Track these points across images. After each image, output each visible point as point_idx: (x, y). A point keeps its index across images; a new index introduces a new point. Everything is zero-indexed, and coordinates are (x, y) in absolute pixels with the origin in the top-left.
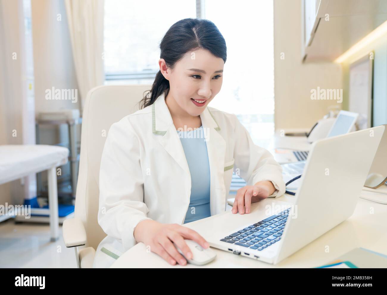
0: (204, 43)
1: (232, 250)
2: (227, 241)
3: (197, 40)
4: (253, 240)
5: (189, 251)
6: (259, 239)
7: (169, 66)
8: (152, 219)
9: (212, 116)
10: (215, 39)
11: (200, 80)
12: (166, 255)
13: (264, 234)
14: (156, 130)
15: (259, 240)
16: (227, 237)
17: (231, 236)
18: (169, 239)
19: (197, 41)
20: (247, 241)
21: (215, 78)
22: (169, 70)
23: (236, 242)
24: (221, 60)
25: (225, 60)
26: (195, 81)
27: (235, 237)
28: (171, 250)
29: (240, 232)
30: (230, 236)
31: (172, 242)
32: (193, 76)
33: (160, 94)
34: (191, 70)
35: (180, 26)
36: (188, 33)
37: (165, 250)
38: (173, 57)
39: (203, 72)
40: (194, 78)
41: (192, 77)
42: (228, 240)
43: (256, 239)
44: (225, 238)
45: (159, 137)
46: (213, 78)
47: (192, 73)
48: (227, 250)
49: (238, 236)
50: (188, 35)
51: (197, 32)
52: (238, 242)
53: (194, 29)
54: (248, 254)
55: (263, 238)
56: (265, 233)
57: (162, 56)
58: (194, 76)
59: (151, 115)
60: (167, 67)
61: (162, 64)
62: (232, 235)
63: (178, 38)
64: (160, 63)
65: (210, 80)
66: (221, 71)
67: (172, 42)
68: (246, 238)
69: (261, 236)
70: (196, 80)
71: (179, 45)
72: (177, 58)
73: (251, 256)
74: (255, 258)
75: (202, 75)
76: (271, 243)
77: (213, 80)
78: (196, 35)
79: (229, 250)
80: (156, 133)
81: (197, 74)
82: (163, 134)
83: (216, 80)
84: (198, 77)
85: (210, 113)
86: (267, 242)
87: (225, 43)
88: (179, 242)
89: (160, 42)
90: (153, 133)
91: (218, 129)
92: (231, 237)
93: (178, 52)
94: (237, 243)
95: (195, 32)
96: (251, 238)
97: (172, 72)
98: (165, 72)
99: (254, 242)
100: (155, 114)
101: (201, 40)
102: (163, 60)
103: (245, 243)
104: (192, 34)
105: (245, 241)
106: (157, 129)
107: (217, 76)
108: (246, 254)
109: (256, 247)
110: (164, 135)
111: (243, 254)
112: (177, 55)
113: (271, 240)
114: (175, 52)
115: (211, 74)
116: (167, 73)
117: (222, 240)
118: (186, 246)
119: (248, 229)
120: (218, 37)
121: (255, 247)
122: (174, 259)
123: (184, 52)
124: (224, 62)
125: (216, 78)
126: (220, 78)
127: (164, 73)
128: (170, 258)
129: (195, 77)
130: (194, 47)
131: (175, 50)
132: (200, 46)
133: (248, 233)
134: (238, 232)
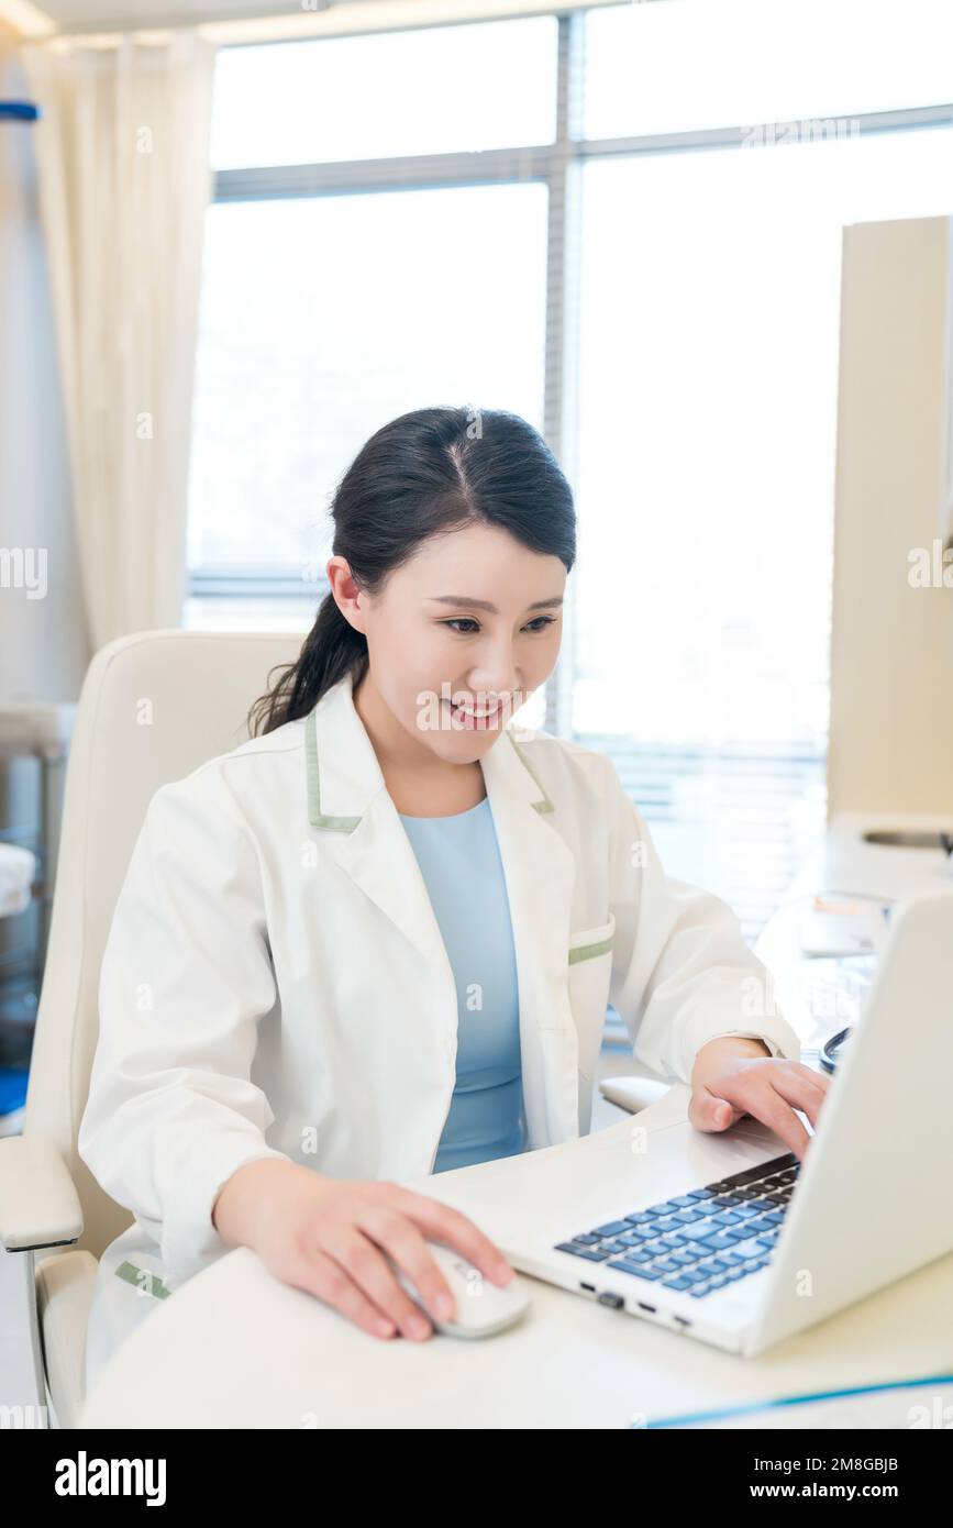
0: (490, 502)
1: (592, 1289)
2: (578, 1252)
3: (466, 491)
4: (679, 1253)
5: (444, 1289)
6: (701, 1251)
7: (363, 582)
8: (289, 1159)
9: (523, 760)
10: (530, 488)
11: (476, 636)
12: (352, 1300)
13: (722, 1233)
14: (323, 812)
15: (698, 1257)
16: (584, 1236)
17: (598, 1232)
18: (364, 1234)
19: (465, 494)
20: (653, 1255)
21: (529, 626)
22: (363, 598)
23: (614, 1258)
24: (554, 562)
25: (568, 561)
26: (458, 640)
27: (612, 1240)
28: (375, 1277)
29: (631, 1221)
30: (593, 1234)
31: (378, 1247)
32: (449, 623)
33: (336, 679)
34: (443, 600)
35: (403, 441)
36: (432, 468)
37: (351, 1280)
38: (381, 555)
39: (488, 607)
40: (455, 629)
41: (444, 625)
42: (584, 1249)
43: (688, 1253)
44: (575, 1240)
45: (334, 840)
46: (523, 629)
47: (446, 610)
48: (575, 1287)
49: (622, 1237)
50: (429, 473)
51: (464, 463)
52: (619, 1257)
53: (453, 450)
54: (652, 1310)
55: (714, 1249)
56: (728, 1229)
57: (339, 548)
58: (453, 621)
59: (302, 754)
60: (356, 589)
61: (340, 576)
62: (603, 1228)
63: (394, 485)
64: (332, 570)
65: (515, 636)
66: (557, 602)
67: (374, 499)
68: (653, 1244)
69: (710, 1241)
70: (459, 636)
71: (398, 509)
72: (391, 558)
73: (663, 1317)
74: (677, 1326)
75: (483, 617)
76: (745, 1273)
77: (523, 636)
78: (462, 474)
79: (585, 1286)
80: (323, 824)
81: (465, 614)
82: (348, 826)
83: (537, 635)
84: (469, 626)
85: (516, 748)
86: (727, 1266)
87: (569, 501)
88: (406, 1249)
89: (333, 496)
90: (312, 824)
91: (545, 808)
92: (597, 1236)
93: (396, 538)
94: (617, 1262)
95: (457, 462)
96: (670, 1248)
97: (374, 607)
98: (350, 602)
99: (680, 1264)
100: (316, 753)
101: (476, 490)
102: (341, 562)
103: (647, 1266)
104: (446, 468)
105: (645, 1256)
106: (325, 810)
107: (539, 622)
108: (644, 1306)
109: (686, 1283)
110: (351, 832)
111: (631, 1306)
112: (391, 547)
113: (743, 1259)
114: (384, 534)
115: (520, 614)
116: (357, 607)
117: (562, 1248)
118: (433, 1271)
119: (666, 1210)
120: (540, 479)
121: (683, 1284)
122: (382, 1313)
123: (417, 534)
124: (565, 569)
125: (533, 628)
126: (549, 627)
127: (345, 605)
128: (369, 1312)
129: (457, 626)
130: (452, 516)
131: (384, 528)
132: (473, 512)
133: (663, 1227)
134: (627, 1220)
